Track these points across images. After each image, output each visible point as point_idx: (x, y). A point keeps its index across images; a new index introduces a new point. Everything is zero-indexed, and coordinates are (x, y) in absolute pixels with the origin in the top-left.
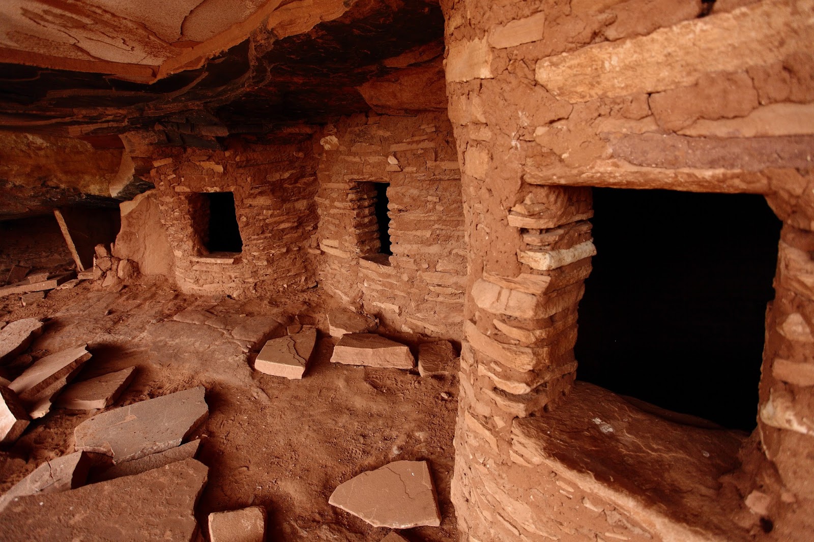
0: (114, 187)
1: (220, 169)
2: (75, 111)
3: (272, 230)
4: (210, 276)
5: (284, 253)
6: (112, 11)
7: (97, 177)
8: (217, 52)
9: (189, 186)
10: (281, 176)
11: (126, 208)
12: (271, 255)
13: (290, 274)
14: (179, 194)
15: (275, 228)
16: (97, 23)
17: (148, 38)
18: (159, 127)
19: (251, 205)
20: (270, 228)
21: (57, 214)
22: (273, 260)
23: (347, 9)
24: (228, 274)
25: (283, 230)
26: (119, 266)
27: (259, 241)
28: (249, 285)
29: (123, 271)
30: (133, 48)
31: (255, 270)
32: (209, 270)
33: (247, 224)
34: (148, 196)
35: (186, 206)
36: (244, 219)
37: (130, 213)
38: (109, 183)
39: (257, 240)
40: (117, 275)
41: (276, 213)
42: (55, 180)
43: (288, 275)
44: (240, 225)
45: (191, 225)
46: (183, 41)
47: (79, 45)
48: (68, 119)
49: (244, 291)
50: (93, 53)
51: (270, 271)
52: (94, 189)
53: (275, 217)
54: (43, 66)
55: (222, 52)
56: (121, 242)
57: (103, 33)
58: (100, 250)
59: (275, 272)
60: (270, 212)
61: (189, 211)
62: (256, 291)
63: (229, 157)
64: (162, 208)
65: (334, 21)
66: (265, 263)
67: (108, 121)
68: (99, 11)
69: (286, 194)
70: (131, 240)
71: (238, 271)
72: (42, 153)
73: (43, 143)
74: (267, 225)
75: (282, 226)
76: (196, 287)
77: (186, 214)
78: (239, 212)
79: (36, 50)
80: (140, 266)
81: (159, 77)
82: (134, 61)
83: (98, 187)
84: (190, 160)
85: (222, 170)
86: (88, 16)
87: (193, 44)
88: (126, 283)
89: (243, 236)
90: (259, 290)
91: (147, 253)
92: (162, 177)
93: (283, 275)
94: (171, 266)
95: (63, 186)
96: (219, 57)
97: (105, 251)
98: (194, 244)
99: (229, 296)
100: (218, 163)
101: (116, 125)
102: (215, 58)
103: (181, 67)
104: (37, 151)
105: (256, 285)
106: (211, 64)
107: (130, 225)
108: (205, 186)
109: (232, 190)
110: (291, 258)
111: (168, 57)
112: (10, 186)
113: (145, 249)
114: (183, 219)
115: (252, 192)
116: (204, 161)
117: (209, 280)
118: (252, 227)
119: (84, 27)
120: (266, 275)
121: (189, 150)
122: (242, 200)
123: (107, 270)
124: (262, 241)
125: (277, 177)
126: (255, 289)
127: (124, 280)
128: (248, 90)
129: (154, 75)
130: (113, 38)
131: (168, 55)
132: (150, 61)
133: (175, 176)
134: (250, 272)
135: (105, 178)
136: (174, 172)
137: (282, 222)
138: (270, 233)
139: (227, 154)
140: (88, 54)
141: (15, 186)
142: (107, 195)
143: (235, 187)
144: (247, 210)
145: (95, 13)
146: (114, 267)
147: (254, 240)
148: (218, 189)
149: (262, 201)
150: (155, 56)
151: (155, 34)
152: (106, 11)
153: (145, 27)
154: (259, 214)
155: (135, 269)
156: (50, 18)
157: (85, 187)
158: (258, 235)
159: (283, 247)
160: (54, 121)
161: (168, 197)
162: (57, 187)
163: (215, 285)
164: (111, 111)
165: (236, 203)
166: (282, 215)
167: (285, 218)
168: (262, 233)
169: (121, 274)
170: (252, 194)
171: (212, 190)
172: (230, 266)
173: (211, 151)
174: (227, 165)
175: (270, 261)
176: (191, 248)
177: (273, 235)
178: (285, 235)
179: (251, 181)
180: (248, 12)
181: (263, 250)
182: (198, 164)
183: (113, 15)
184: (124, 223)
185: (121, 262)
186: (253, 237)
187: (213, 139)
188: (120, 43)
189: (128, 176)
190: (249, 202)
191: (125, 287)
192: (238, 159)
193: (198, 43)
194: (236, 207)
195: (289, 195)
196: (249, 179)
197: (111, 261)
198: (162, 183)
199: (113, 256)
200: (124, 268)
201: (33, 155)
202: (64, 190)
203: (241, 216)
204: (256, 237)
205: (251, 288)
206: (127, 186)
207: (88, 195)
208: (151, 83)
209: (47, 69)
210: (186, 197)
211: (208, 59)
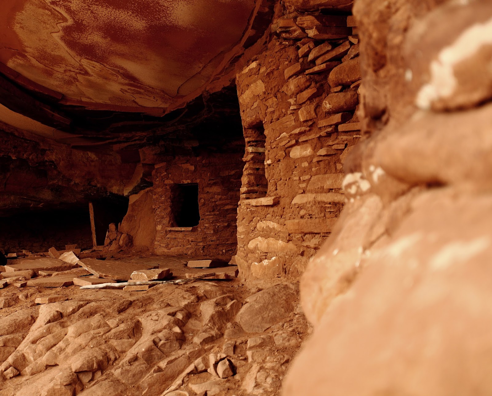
0: (127, 188)
1: (192, 168)
2: (121, 134)
3: (220, 210)
4: (176, 242)
5: (226, 226)
6: (153, 87)
7: (119, 182)
8: (191, 100)
9: (173, 180)
10: (229, 173)
11: (133, 199)
12: (217, 227)
13: (228, 242)
14: (166, 185)
15: (222, 209)
16: (145, 91)
17: (164, 95)
18: (162, 143)
19: (208, 192)
20: (218, 208)
21: (91, 205)
22: (218, 230)
23: (231, 82)
24: (187, 238)
25: (227, 210)
26: (121, 238)
27: (210, 217)
28: (199, 247)
29: (123, 241)
30: (157, 100)
31: (205, 236)
32: (176, 237)
33: (204, 204)
34: (148, 191)
35: (169, 193)
36: (202, 201)
37: (134, 202)
38: (125, 186)
39: (209, 215)
40: (119, 243)
41: (223, 198)
42: (95, 182)
43: (227, 243)
44: (200, 205)
45: (170, 206)
46: (178, 96)
47: (135, 100)
48: (115, 140)
49: (195, 250)
50: (140, 103)
51: (214, 238)
52: (115, 190)
53: (222, 200)
54: (117, 111)
55: (193, 100)
56: (125, 221)
57: (147, 95)
58: (112, 226)
59: (218, 239)
60: (219, 197)
61: (170, 197)
62: (204, 251)
63: (199, 160)
64: (154, 197)
65: (228, 86)
66: (212, 232)
67: (135, 140)
68: (148, 87)
69: (231, 185)
70: (131, 221)
71: (194, 236)
72: (93, 164)
73: (95, 158)
74: (217, 205)
75: (227, 207)
76: (166, 250)
77: (168, 199)
78: (200, 196)
79: (117, 104)
80: (133, 239)
81: (166, 113)
82: (156, 106)
83: (118, 188)
84: (176, 164)
85: (194, 168)
86: (143, 89)
87: (182, 97)
88: (123, 249)
89: (201, 212)
90: (206, 251)
91: (140, 231)
92: (159, 174)
93: (224, 243)
94: (153, 240)
95: (99, 185)
96: (192, 102)
97: (115, 227)
98: (170, 220)
99: (186, 254)
100: (192, 165)
101: (139, 143)
102: (190, 102)
103: (177, 107)
104: (91, 163)
105: (204, 247)
106: (189, 105)
107: (133, 210)
108: (183, 179)
109: (198, 182)
110: (230, 231)
111: (171, 103)
112: (72, 183)
113: (139, 227)
114: (166, 202)
115: (209, 182)
116: (184, 163)
117: (175, 244)
118: (207, 206)
119: (140, 93)
120: (212, 241)
121: (177, 158)
122: (203, 188)
123: (113, 240)
124: (212, 216)
125: (227, 173)
126: (203, 250)
127: (121, 247)
128: (206, 117)
129: (164, 112)
130: (150, 96)
131: (172, 102)
132: (163, 106)
133: (166, 173)
134: (201, 238)
135: (123, 182)
136: (166, 171)
137: (228, 204)
138: (218, 211)
139: (198, 159)
140: (137, 104)
141: (75, 183)
142: (121, 194)
143: (200, 180)
144: (205, 195)
145: (146, 88)
146: (118, 238)
147: (207, 215)
148: (189, 181)
149: (216, 189)
150: (166, 103)
151: (167, 94)
152: (150, 87)
153: (163, 91)
154: (212, 198)
155: (130, 240)
156: (129, 91)
157: (110, 187)
158: (210, 212)
159: (226, 222)
160: (108, 141)
161: (160, 188)
162: (96, 186)
163: (178, 248)
164: (139, 134)
165: (199, 190)
166: (227, 199)
167: (229, 201)
168: (212, 211)
169: (121, 242)
170: (210, 184)
171: (186, 182)
172: (190, 233)
173: (189, 158)
174: (197, 166)
175: (216, 231)
176: (168, 222)
177: (220, 213)
178: (228, 214)
179: (210, 175)
180: (203, 84)
181: (212, 223)
182: (180, 165)
183: (153, 88)
184: (129, 209)
185: (123, 235)
186: (207, 214)
187: (190, 148)
188: (152, 98)
189: (137, 180)
190: (207, 189)
191: (122, 251)
192: (204, 162)
193: (184, 96)
194: (199, 193)
195: (233, 186)
196: (208, 174)
197: (117, 234)
198: (158, 179)
199: (118, 231)
200: (124, 239)
201: (88, 165)
202: (98, 188)
203: (201, 198)
204: (208, 213)
205: (200, 249)
206: (135, 187)
207: (111, 193)
208: (162, 116)
209: (118, 112)
210: (170, 187)
211: (187, 103)
